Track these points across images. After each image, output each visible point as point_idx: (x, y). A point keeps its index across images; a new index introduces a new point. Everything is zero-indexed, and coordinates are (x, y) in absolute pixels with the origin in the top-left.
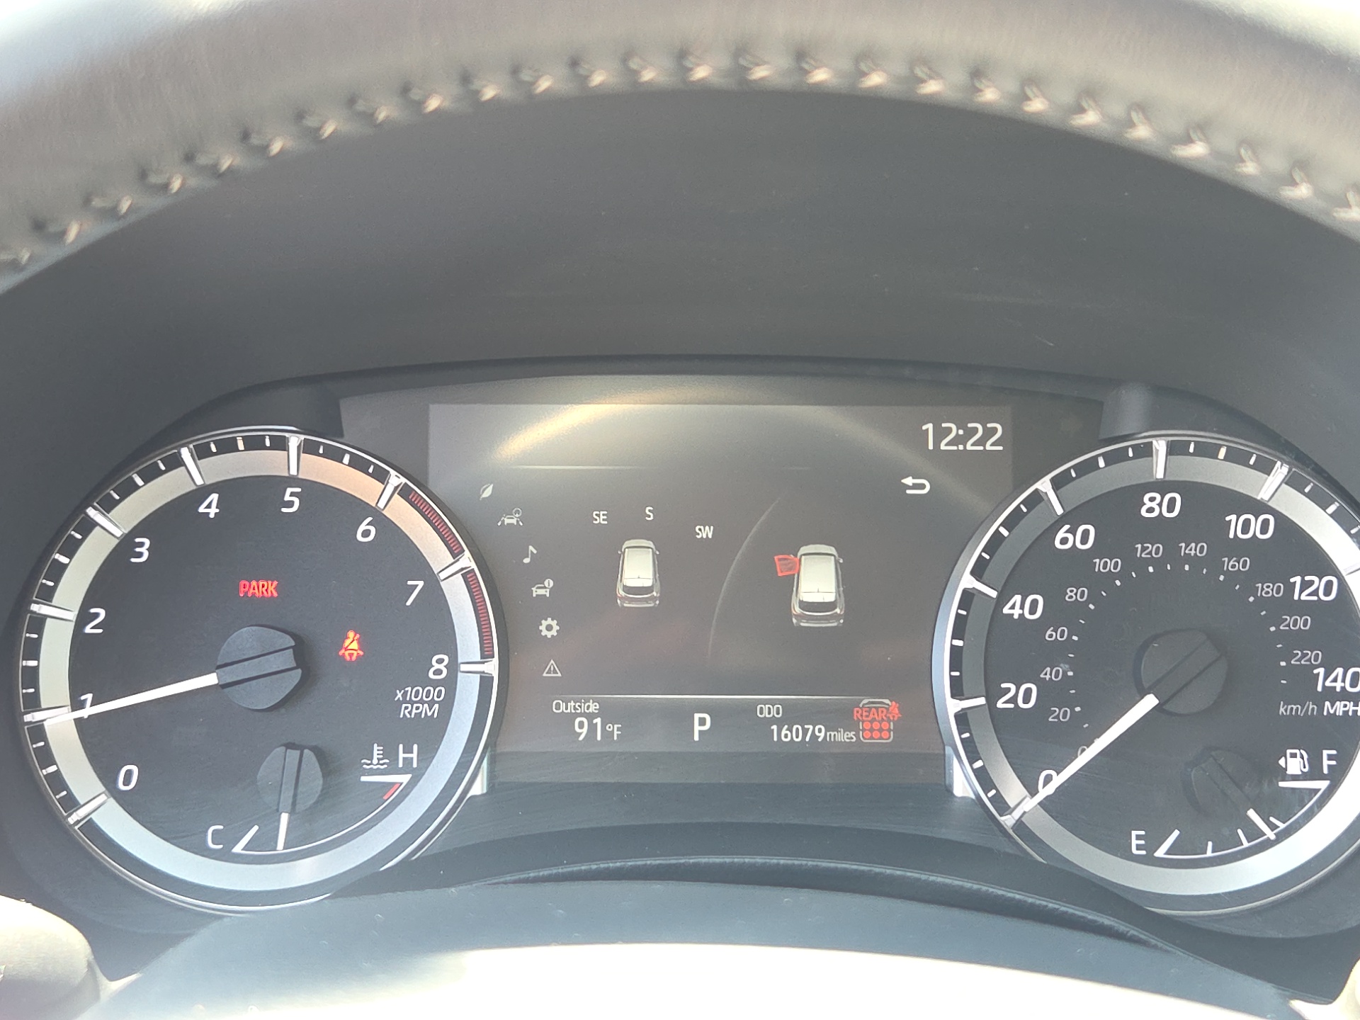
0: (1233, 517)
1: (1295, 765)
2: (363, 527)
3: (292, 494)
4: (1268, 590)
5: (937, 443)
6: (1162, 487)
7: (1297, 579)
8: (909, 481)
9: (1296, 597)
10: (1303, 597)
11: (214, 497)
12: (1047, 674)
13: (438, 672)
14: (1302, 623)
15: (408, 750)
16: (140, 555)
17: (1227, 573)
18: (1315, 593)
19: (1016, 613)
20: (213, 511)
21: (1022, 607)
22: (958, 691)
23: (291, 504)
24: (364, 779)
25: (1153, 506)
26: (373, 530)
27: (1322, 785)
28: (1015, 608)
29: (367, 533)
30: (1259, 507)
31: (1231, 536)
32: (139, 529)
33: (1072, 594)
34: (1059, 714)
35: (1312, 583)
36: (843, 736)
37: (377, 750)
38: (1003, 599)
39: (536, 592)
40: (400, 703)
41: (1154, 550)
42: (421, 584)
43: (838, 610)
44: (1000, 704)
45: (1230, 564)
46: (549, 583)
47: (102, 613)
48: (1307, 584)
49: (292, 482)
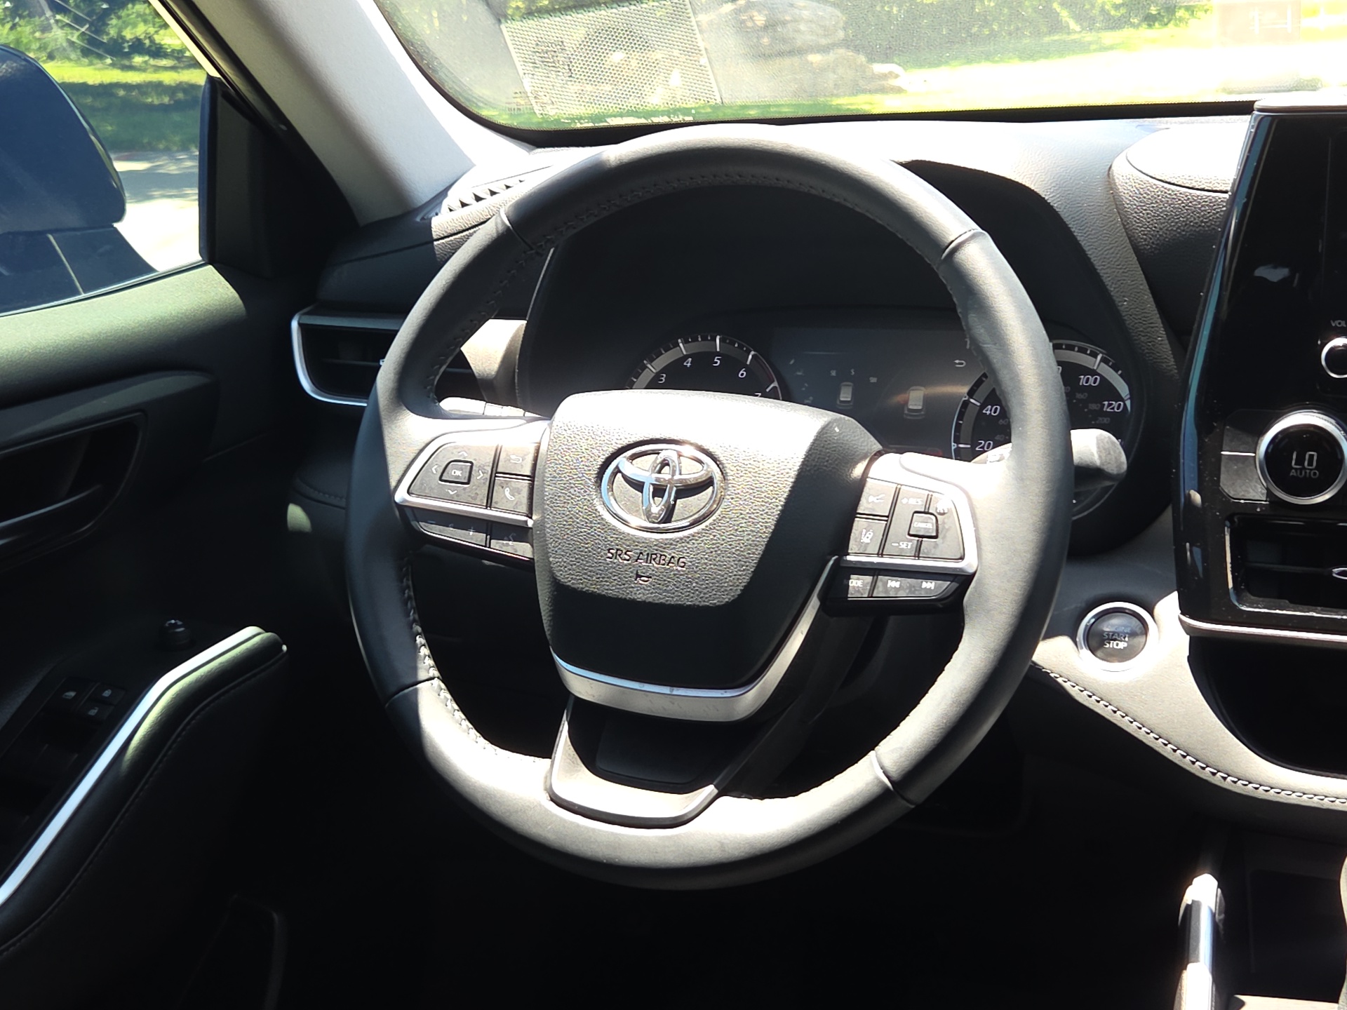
0: (1082, 377)
2: (741, 372)
3: (718, 359)
4: (1093, 406)
7: (1106, 403)
8: (957, 361)
9: (1105, 410)
10: (1108, 410)
11: (690, 359)
14: (1105, 420)
16: (662, 380)
17: (1077, 399)
18: (1113, 408)
19: (988, 412)
20: (689, 365)
21: (991, 411)
22: (957, 442)
23: (716, 363)
26: (745, 373)
28: (987, 410)
29: (742, 374)
30: (1093, 373)
31: (1081, 384)
32: (663, 371)
35: (1112, 404)
38: (983, 406)
43: (922, 413)
44: (977, 449)
45: (1079, 396)
46: (811, 398)
48: (1110, 405)
49: (718, 354)
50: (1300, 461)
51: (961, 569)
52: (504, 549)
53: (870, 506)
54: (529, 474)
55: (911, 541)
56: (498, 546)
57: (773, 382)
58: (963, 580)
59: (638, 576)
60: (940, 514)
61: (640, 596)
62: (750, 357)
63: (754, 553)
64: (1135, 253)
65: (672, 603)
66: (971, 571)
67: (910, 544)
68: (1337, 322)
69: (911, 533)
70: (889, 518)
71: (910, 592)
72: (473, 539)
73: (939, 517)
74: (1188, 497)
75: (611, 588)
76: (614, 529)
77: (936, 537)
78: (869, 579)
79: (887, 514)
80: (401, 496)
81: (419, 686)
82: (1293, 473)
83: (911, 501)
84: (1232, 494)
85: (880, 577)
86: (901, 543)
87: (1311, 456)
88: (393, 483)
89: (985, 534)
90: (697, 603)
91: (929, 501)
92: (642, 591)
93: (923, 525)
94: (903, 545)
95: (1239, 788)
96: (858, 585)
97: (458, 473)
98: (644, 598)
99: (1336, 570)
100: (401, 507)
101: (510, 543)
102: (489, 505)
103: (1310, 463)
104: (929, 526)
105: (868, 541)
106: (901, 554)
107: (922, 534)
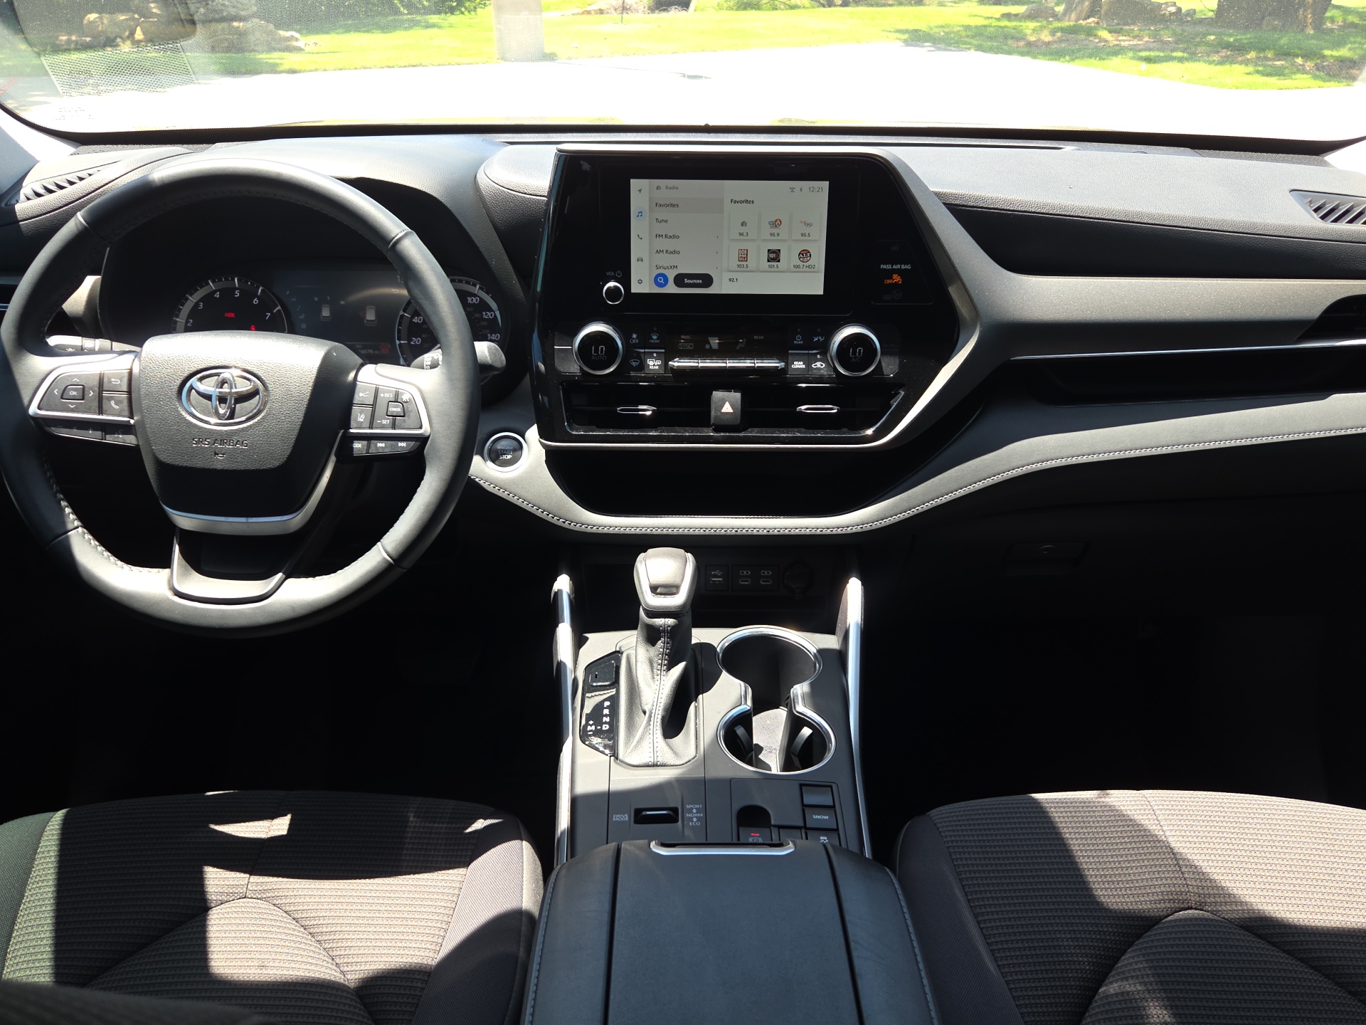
0: (470, 298)
2: (255, 300)
4: (477, 315)
7: (484, 313)
9: (483, 317)
10: (486, 317)
11: (218, 293)
12: (423, 336)
14: (485, 323)
16: (201, 307)
18: (488, 316)
19: (416, 321)
20: (218, 296)
21: (418, 320)
22: (399, 339)
23: (237, 294)
26: (258, 301)
30: (475, 295)
31: (468, 302)
32: (200, 300)
36: (377, 352)
38: (413, 317)
39: (301, 317)
42: (269, 314)
43: (375, 322)
44: (412, 343)
46: (304, 315)
47: (191, 321)
48: (486, 314)
49: (237, 289)
50: (596, 351)
51: (421, 434)
52: (116, 440)
53: (361, 399)
54: (126, 390)
55: (388, 419)
56: (111, 439)
57: (277, 306)
58: (423, 441)
59: (216, 454)
60: (404, 402)
61: (219, 467)
62: (260, 291)
63: (292, 435)
64: (496, 231)
65: (242, 469)
66: (427, 434)
67: (388, 421)
68: (609, 273)
69: (389, 414)
70: (374, 405)
71: (392, 449)
72: (92, 436)
73: (404, 404)
74: (537, 367)
75: (199, 463)
76: (195, 426)
77: (403, 416)
78: (365, 443)
79: (372, 404)
80: (33, 410)
81: (69, 533)
82: (593, 358)
83: (385, 396)
84: (562, 370)
85: (372, 441)
87: (602, 348)
88: (26, 401)
89: (433, 413)
90: (259, 468)
91: (397, 394)
92: (220, 462)
93: (395, 409)
94: (384, 422)
95: (578, 528)
96: (357, 445)
97: (74, 393)
98: (222, 467)
99: (618, 409)
100: (37, 419)
101: (120, 436)
102: (101, 412)
103: (602, 352)
104: (399, 410)
105: (362, 420)
106: (383, 427)
107: (395, 414)
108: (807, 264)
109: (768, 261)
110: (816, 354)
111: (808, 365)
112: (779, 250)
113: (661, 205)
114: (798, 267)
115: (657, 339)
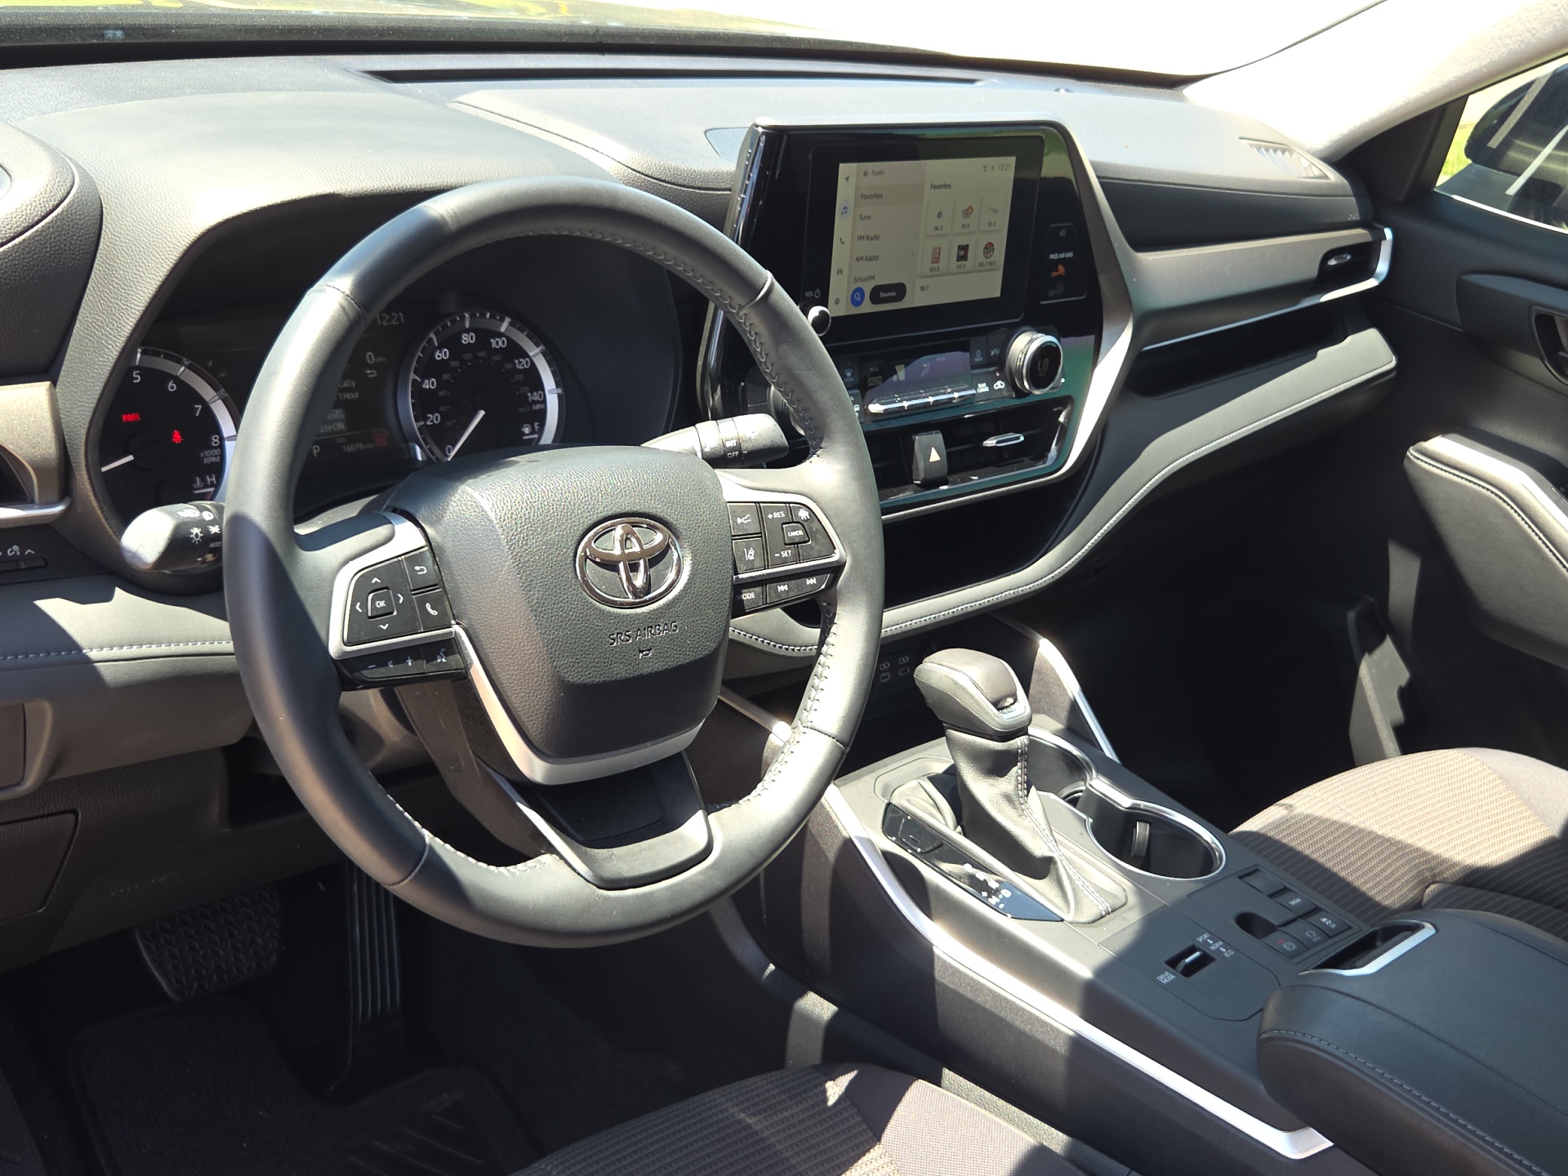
0: (493, 340)
1: (527, 430)
2: (170, 385)
3: (136, 374)
4: (508, 366)
5: (382, 323)
6: (467, 331)
7: (517, 361)
9: (517, 368)
10: (520, 367)
12: (442, 409)
13: (216, 443)
15: (211, 477)
17: (494, 362)
18: (523, 365)
19: (427, 387)
21: (429, 384)
24: (196, 492)
25: (466, 339)
26: (174, 385)
27: (536, 436)
28: (427, 385)
29: (172, 387)
30: (500, 335)
31: (493, 347)
33: (445, 377)
34: (449, 423)
35: (521, 362)
36: (370, 446)
37: (198, 479)
38: (424, 382)
40: (203, 459)
41: (468, 356)
42: (200, 406)
45: (494, 358)
49: (137, 368)
51: (832, 563)
53: (741, 527)
54: (437, 582)
55: (789, 549)
58: (836, 569)
59: (639, 652)
60: (804, 520)
65: (674, 666)
66: (841, 560)
67: (789, 551)
68: (808, 293)
69: (786, 542)
70: (762, 533)
71: (799, 590)
72: (410, 669)
73: (805, 524)
75: (620, 671)
77: (807, 541)
78: (759, 589)
79: (759, 531)
80: (334, 649)
83: (773, 516)
85: (767, 585)
86: (782, 553)
89: (842, 528)
90: (693, 658)
91: (789, 511)
93: (794, 534)
94: (785, 554)
96: (749, 595)
98: (650, 670)
100: (337, 662)
104: (801, 533)
105: (752, 558)
106: (784, 562)
107: (797, 541)
108: (989, 260)
109: (958, 260)
110: (994, 372)
111: (990, 385)
112: (968, 246)
113: (866, 197)
114: (981, 264)
115: (851, 376)
